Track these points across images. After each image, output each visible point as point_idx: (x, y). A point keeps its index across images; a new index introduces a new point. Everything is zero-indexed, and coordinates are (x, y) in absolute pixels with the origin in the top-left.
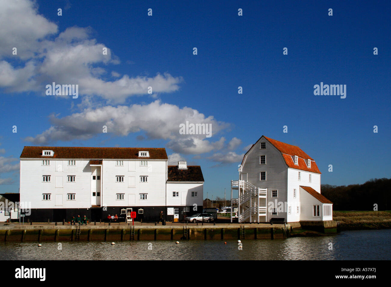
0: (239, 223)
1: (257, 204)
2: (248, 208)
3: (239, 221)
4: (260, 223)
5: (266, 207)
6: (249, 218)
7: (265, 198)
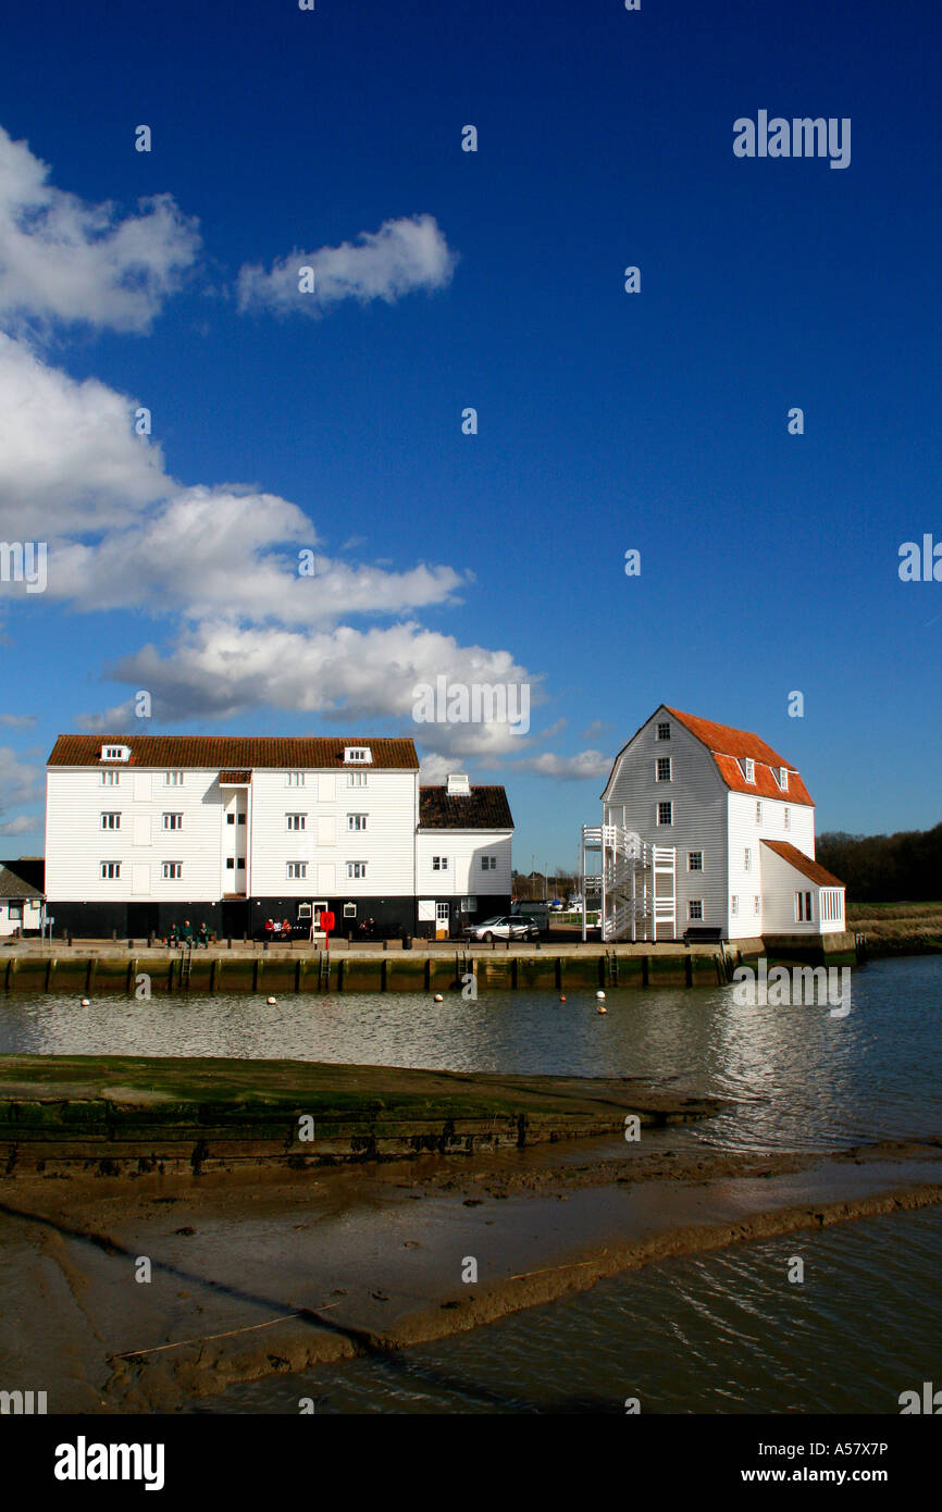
0: (604, 942)
1: (650, 889)
2: (628, 900)
3: (605, 937)
4: (658, 941)
5: (674, 899)
6: (629, 930)
7: (672, 874)
